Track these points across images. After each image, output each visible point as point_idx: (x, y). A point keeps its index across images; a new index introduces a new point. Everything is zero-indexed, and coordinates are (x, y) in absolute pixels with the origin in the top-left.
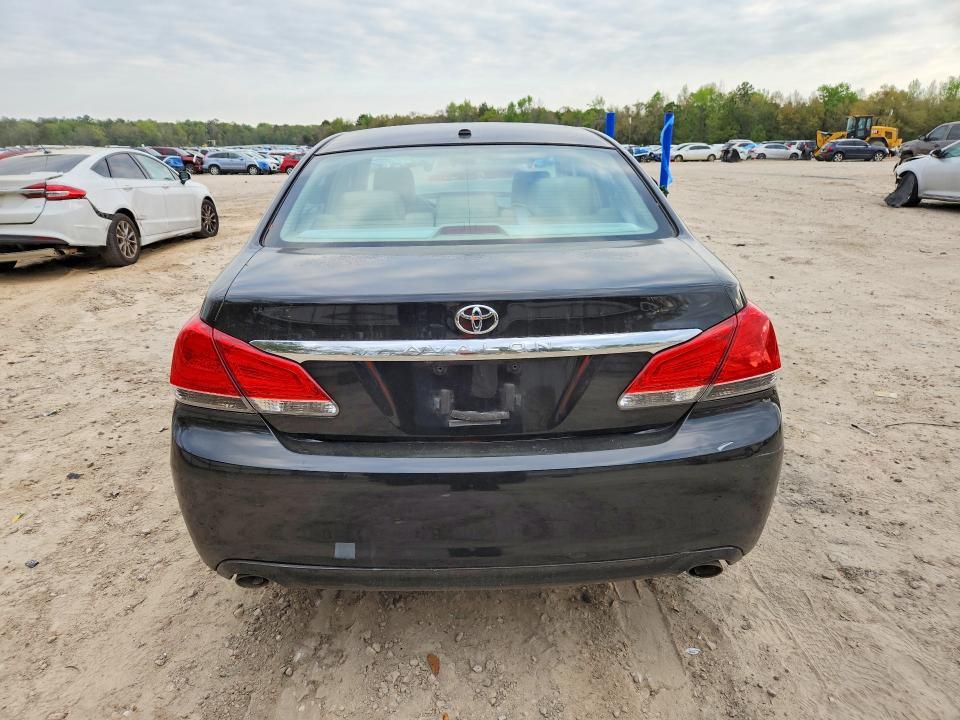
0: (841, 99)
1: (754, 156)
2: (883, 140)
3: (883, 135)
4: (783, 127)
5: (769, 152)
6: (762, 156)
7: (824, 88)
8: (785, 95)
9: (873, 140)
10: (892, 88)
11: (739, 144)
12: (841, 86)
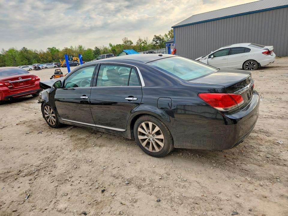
0: (55, 51)
1: (44, 68)
2: (76, 61)
3: (76, 60)
4: (41, 59)
5: (48, 66)
6: (46, 68)
7: (49, 49)
8: (38, 51)
9: (74, 61)
10: (67, 48)
11: (37, 65)
12: (53, 48)
